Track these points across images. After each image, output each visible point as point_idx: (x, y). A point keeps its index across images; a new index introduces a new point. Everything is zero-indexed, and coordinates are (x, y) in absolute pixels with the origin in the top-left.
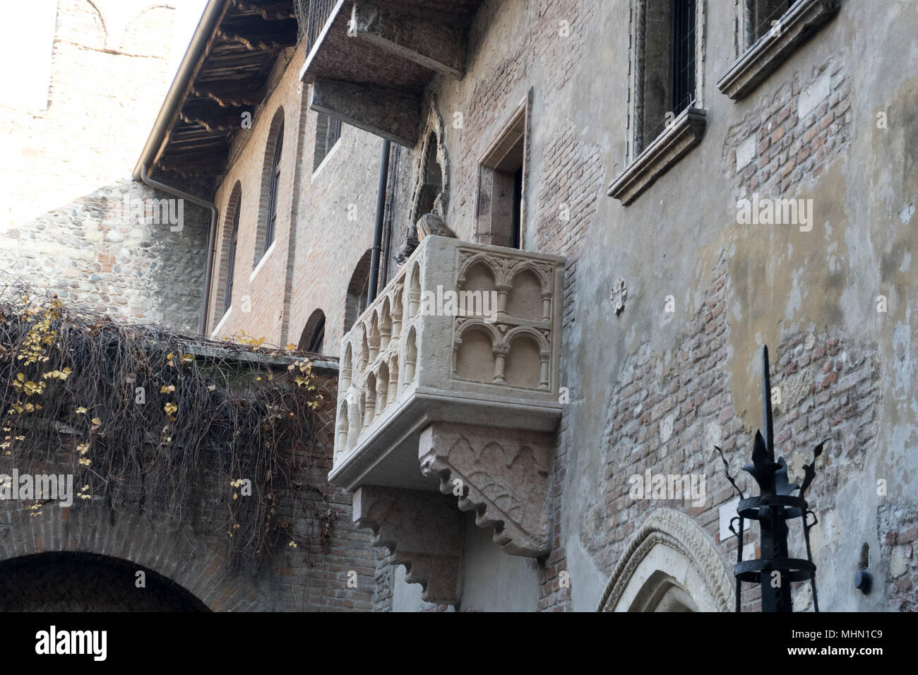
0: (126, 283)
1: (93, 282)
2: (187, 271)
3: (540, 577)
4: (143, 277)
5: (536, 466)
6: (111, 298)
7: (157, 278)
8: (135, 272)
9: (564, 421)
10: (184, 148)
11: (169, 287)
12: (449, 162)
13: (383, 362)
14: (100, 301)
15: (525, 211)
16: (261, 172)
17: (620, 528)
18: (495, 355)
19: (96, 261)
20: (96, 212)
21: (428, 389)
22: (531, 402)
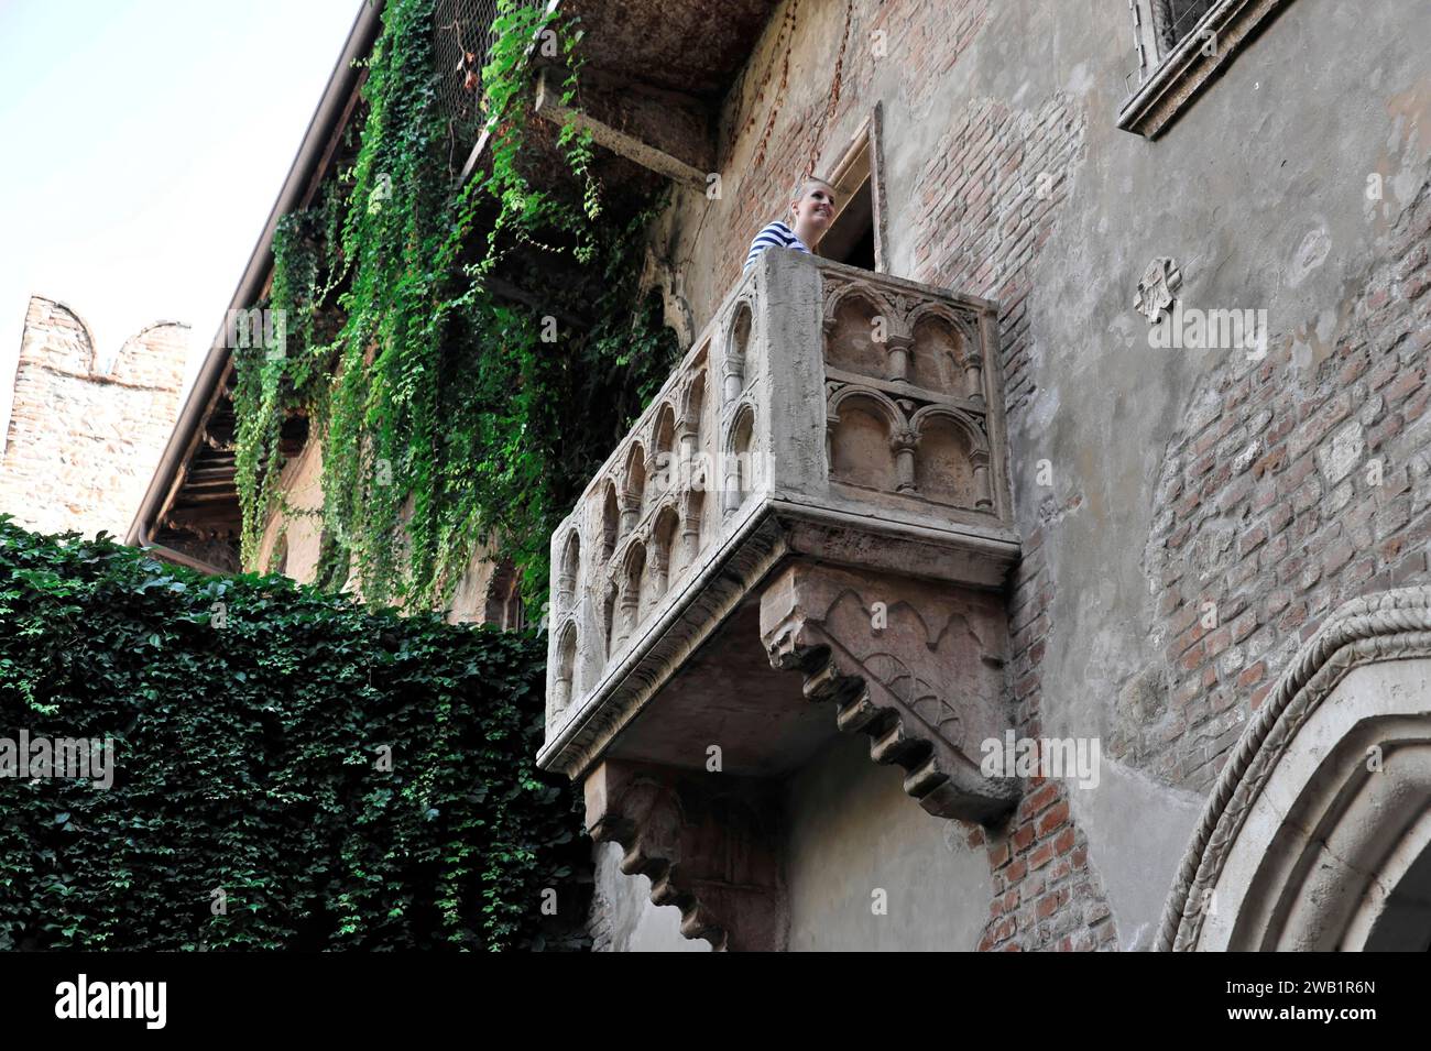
5: (978, 649)
9: (1026, 565)
10: (203, 497)
13: (663, 511)
17: (1221, 688)
18: (897, 450)
21: (789, 495)
22: (967, 529)
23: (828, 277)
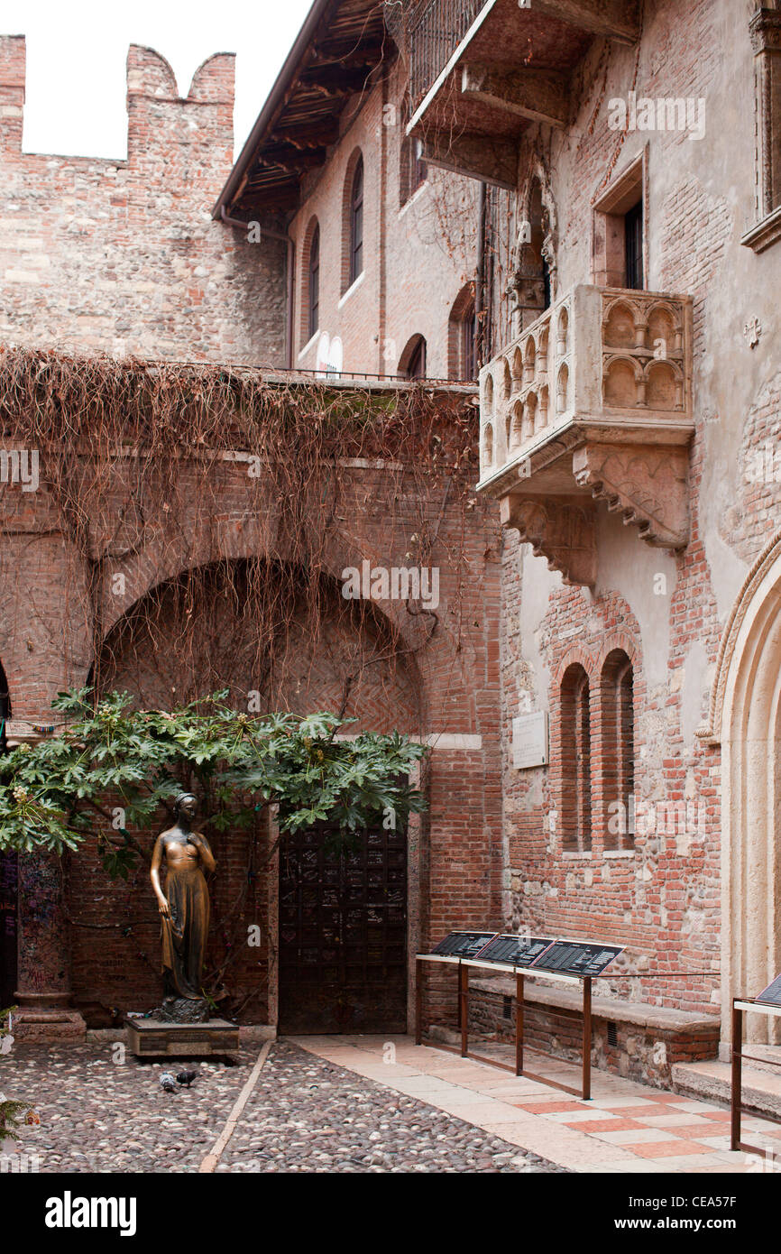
0: (215, 313)
1: (186, 315)
2: (269, 299)
3: (678, 564)
4: (230, 307)
5: (674, 474)
6: (204, 328)
7: (241, 307)
8: (222, 303)
9: (697, 436)
10: (259, 188)
11: (254, 314)
12: (556, 204)
13: (531, 392)
14: (195, 331)
15: (647, 253)
16: (341, 208)
17: (759, 525)
18: (637, 384)
19: (187, 296)
20: (182, 252)
21: (583, 416)
22: (670, 422)
23: (605, 297)
